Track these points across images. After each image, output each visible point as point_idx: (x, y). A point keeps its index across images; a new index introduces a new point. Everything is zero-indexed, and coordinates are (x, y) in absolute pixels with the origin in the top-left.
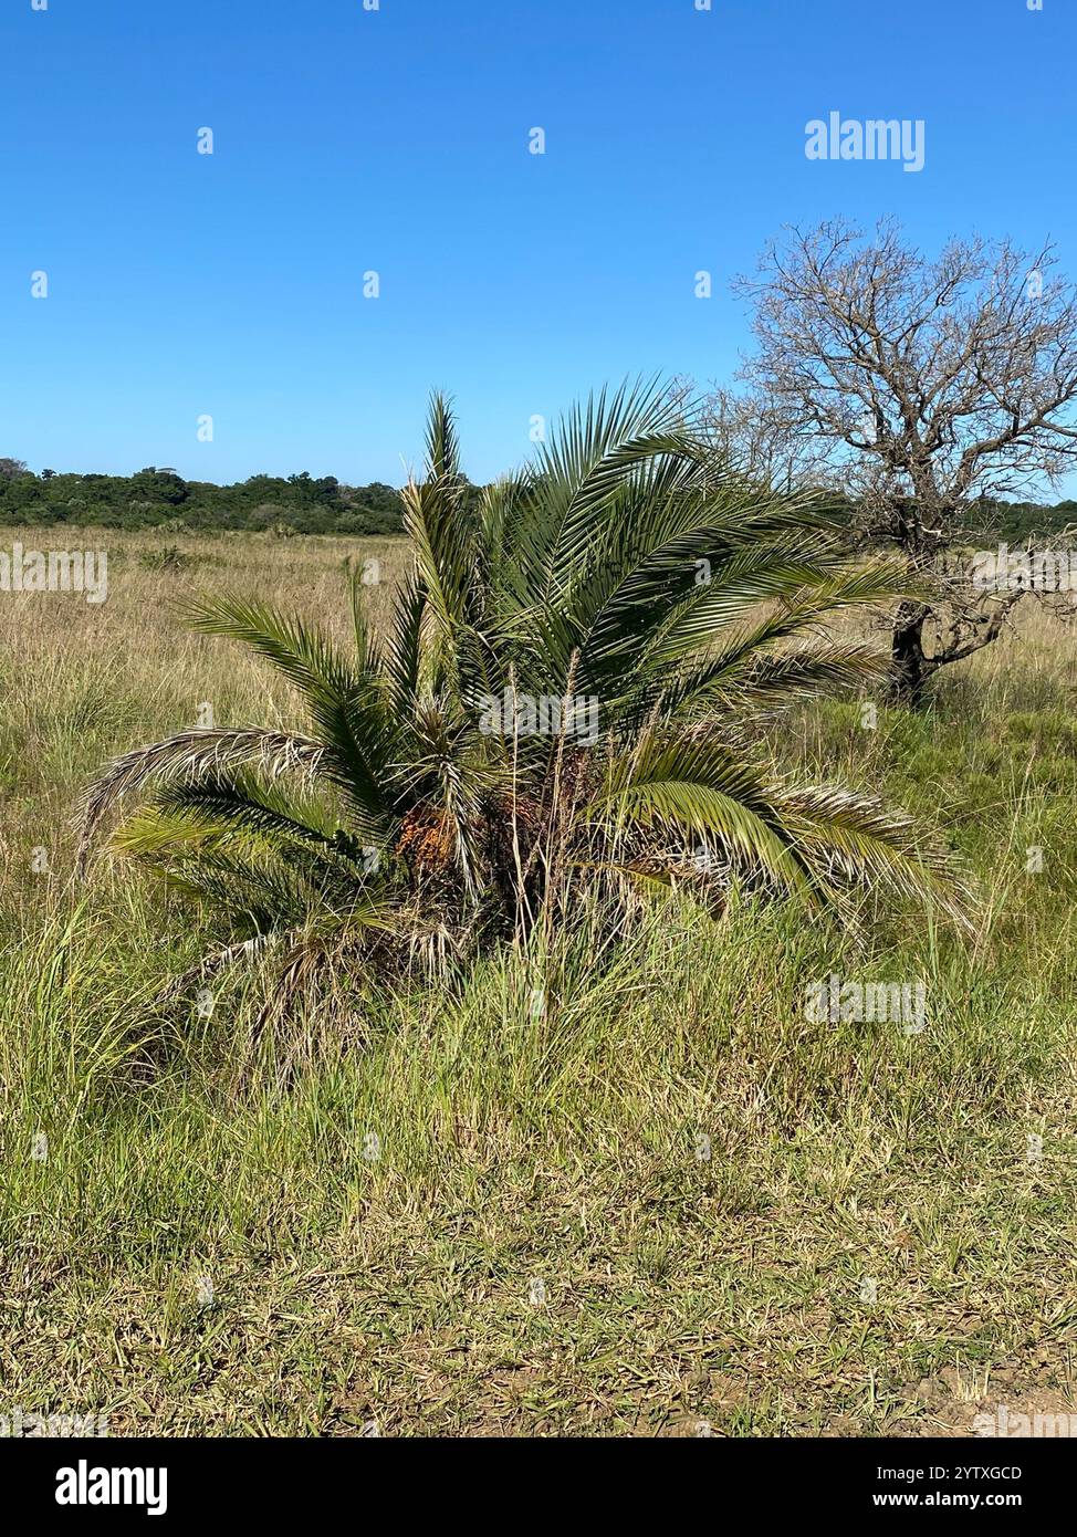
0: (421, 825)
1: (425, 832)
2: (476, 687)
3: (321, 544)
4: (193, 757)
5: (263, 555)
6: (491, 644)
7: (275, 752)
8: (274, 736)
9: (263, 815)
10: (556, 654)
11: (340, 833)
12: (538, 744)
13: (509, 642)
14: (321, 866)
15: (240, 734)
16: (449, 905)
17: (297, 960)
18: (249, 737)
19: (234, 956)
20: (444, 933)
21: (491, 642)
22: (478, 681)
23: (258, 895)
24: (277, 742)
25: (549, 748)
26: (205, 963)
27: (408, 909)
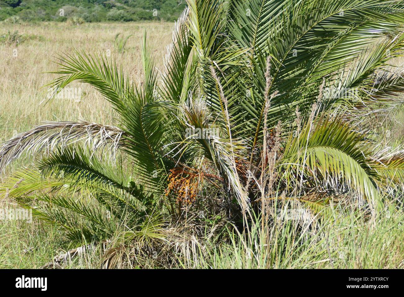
0: (179, 178)
1: (181, 182)
2: (213, 94)
3: (99, 27)
4: (47, 139)
5: (66, 35)
6: (221, 68)
7: (94, 135)
8: (93, 126)
9: (90, 173)
10: (260, 76)
11: (133, 184)
12: (249, 128)
13: (232, 67)
14: (121, 204)
15: (74, 125)
16: (196, 225)
17: (109, 257)
18: (79, 127)
19: (71, 256)
20: (195, 240)
21: (222, 67)
22: (213, 91)
23: (83, 221)
24: (94, 129)
25: (255, 131)
26: (55, 260)
27: (172, 228)
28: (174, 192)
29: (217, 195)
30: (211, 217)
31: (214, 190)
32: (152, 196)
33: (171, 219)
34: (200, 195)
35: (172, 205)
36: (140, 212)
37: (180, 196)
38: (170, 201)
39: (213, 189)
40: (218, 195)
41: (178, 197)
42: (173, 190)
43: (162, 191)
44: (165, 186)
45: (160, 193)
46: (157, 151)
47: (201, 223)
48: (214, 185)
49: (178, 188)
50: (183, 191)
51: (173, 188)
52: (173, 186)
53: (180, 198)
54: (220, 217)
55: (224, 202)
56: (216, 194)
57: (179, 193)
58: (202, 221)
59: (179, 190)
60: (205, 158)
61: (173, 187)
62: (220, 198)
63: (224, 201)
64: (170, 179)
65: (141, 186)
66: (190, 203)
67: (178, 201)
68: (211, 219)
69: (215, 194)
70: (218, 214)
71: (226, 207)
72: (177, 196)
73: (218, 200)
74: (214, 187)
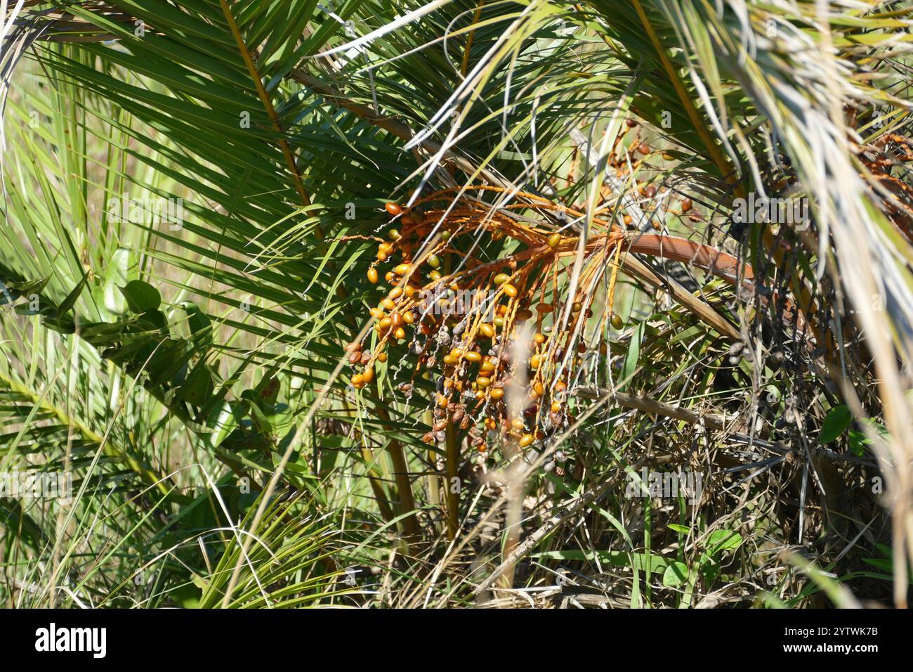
28: (413, 357)
29: (716, 387)
30: (673, 537)
31: (696, 349)
32: (269, 387)
33: (392, 554)
34: (595, 386)
35: (395, 451)
36: (184, 501)
37: (453, 388)
38: (390, 426)
39: (688, 341)
40: (724, 381)
41: (440, 399)
42: (404, 349)
43: (328, 353)
44: (353, 316)
45: (319, 366)
46: (300, 76)
47: (604, 579)
48: (693, 318)
49: (442, 336)
50: (473, 356)
51: (409, 332)
52: (408, 317)
53: (455, 400)
54: (735, 543)
55: (764, 435)
56: (711, 379)
57: (450, 369)
58: (605, 567)
59: (445, 349)
60: (632, 124)
61: (403, 324)
62: (733, 406)
63: (759, 426)
64: (382, 269)
65: (198, 320)
66: (526, 438)
67: (441, 423)
68: (673, 555)
69: (702, 378)
70: (723, 520)
71: (776, 469)
72: (430, 386)
73: (722, 418)
74: (693, 330)
